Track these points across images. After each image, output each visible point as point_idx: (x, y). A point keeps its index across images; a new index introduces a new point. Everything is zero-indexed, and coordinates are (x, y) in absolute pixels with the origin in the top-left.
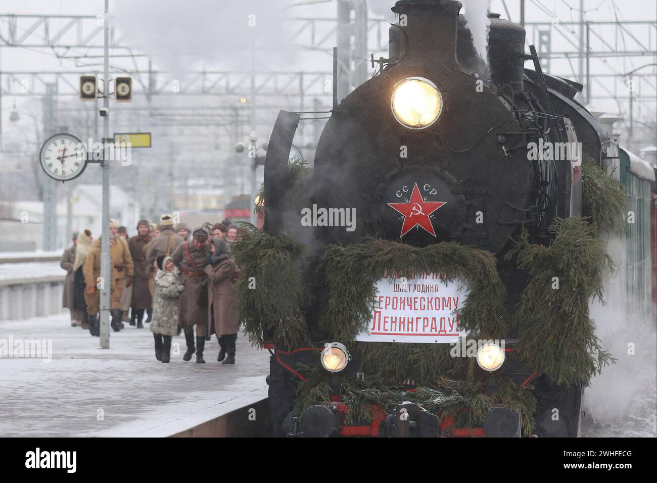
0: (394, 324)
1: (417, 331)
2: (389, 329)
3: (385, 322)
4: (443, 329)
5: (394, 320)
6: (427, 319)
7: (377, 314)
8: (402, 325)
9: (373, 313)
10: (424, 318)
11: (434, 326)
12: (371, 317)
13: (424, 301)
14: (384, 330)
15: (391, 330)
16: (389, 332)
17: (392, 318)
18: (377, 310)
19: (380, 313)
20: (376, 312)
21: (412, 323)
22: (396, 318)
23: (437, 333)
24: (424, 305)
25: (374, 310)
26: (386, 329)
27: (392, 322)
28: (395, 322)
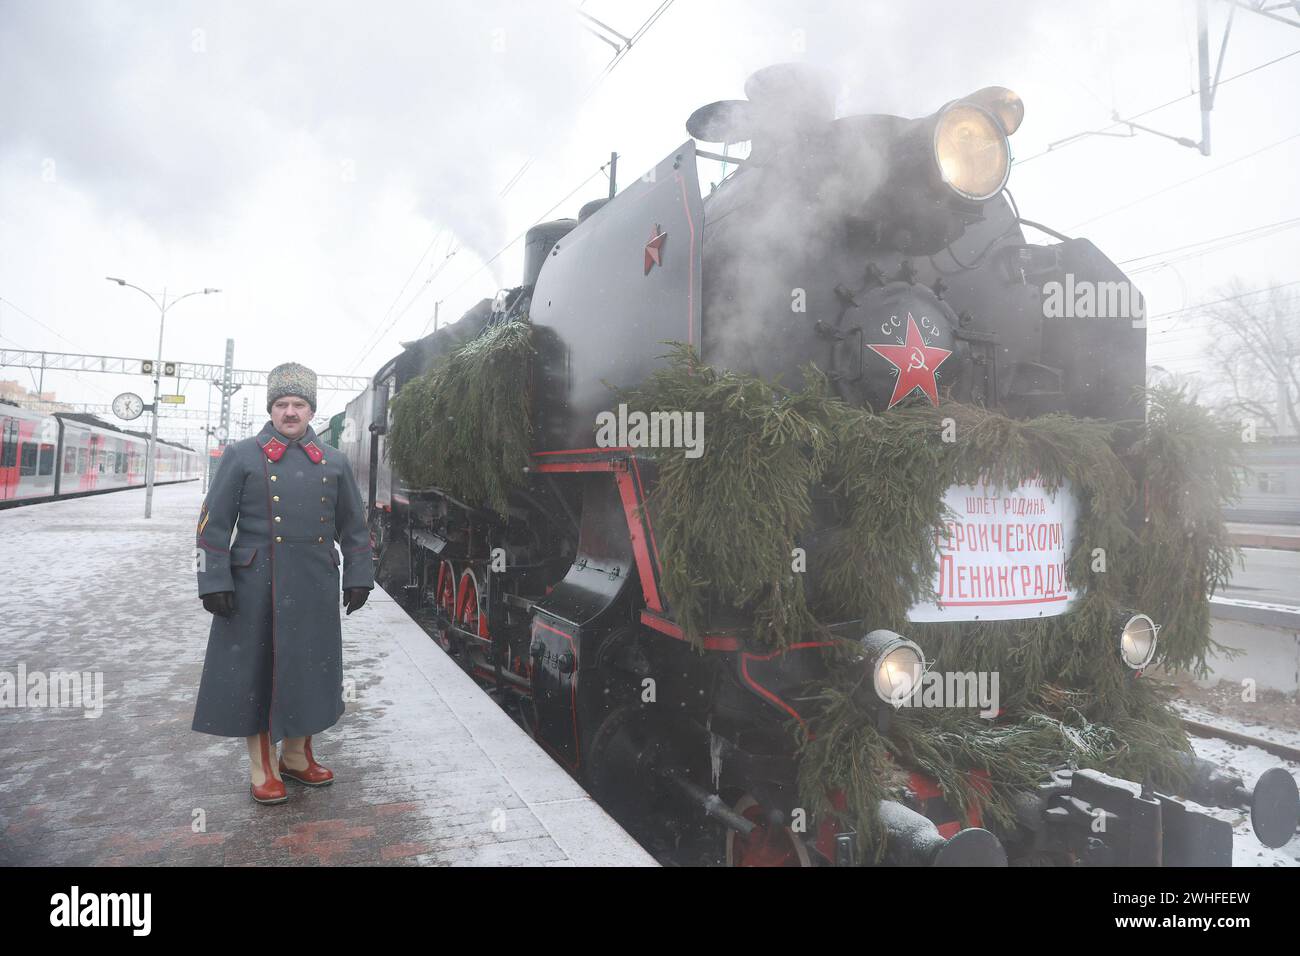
0: (976, 582)
1: (1014, 594)
2: (970, 595)
3: (961, 578)
4: (1050, 589)
5: (975, 574)
6: (1027, 568)
7: (947, 562)
8: (989, 583)
9: (938, 559)
10: (1023, 568)
11: (1039, 584)
12: (935, 569)
13: (1022, 532)
14: (961, 596)
15: (973, 596)
16: (969, 599)
17: (971, 568)
18: (946, 552)
19: (950, 558)
20: (943, 557)
21: (1005, 578)
22: (978, 568)
23: (1043, 597)
24: (1022, 541)
25: (940, 553)
26: (962, 593)
27: (973, 578)
28: (978, 578)
